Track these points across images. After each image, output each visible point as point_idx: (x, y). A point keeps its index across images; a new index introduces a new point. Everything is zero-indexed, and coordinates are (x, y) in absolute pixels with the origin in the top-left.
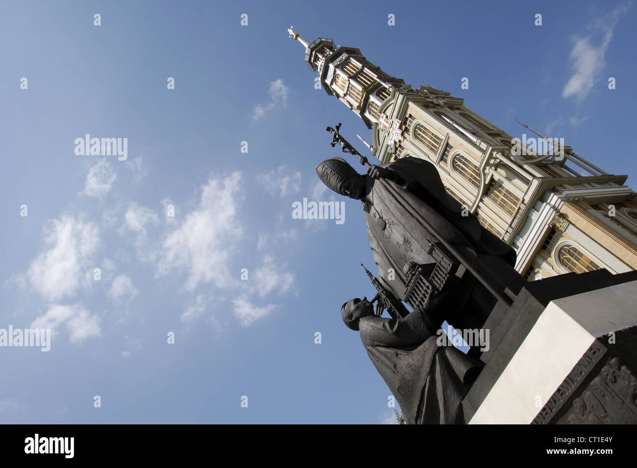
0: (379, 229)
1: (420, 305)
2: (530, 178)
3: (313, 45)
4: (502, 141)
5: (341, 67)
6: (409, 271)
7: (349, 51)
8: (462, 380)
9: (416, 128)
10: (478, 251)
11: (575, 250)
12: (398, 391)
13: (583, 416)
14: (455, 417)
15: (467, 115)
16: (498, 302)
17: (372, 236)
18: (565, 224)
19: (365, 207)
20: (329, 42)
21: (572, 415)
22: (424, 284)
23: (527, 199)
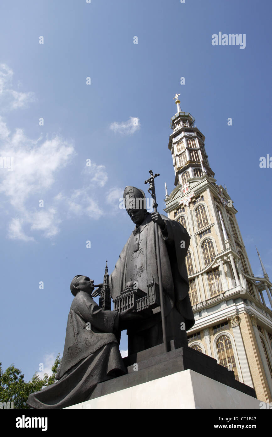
0: (132, 249)
1: (120, 311)
3: (183, 114)
4: (239, 251)
5: (187, 138)
6: (130, 286)
7: (199, 134)
8: (108, 371)
9: (200, 205)
10: (175, 306)
11: (230, 343)
12: (68, 349)
15: (233, 222)
16: (163, 344)
17: (126, 249)
18: (236, 324)
19: (135, 231)
20: (192, 120)
22: (131, 300)
23: (227, 294)
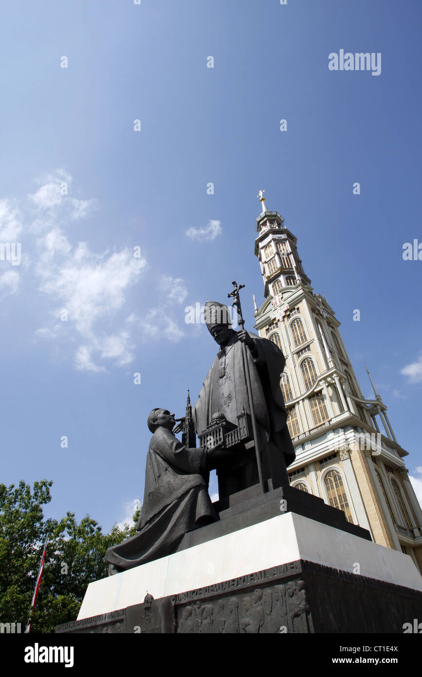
0: (218, 375)
1: (206, 447)
2: (346, 409)
3: (269, 214)
4: (345, 371)
5: (276, 241)
6: (217, 418)
7: (290, 235)
8: (197, 518)
9: (296, 319)
10: (271, 438)
11: (340, 478)
12: (149, 495)
13: (255, 604)
14: (173, 540)
15: (336, 336)
16: (259, 484)
17: (210, 375)
18: (346, 457)
19: (219, 353)
20: (281, 220)
21: (248, 598)
22: (220, 435)
23: (334, 421)
